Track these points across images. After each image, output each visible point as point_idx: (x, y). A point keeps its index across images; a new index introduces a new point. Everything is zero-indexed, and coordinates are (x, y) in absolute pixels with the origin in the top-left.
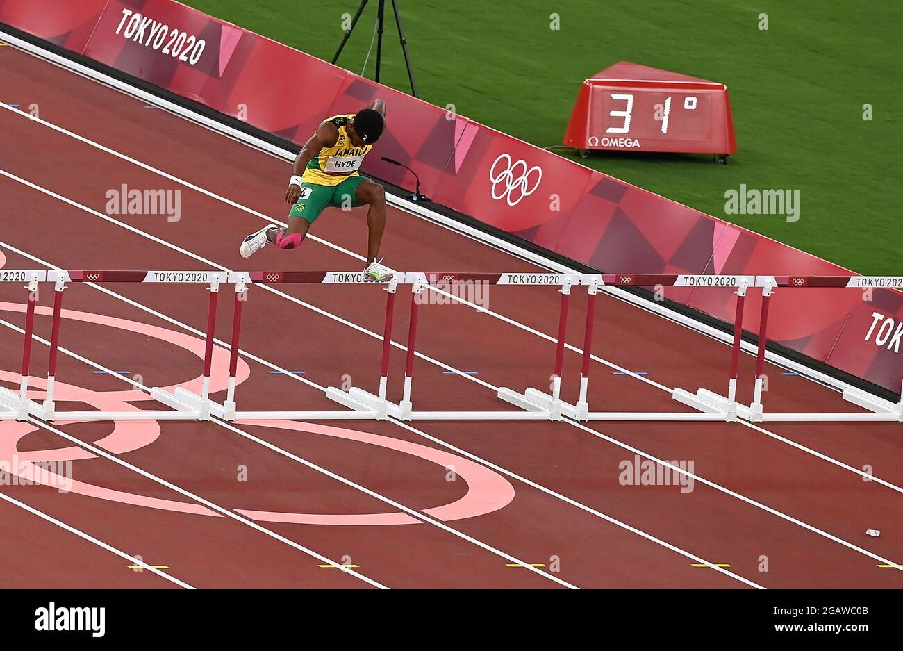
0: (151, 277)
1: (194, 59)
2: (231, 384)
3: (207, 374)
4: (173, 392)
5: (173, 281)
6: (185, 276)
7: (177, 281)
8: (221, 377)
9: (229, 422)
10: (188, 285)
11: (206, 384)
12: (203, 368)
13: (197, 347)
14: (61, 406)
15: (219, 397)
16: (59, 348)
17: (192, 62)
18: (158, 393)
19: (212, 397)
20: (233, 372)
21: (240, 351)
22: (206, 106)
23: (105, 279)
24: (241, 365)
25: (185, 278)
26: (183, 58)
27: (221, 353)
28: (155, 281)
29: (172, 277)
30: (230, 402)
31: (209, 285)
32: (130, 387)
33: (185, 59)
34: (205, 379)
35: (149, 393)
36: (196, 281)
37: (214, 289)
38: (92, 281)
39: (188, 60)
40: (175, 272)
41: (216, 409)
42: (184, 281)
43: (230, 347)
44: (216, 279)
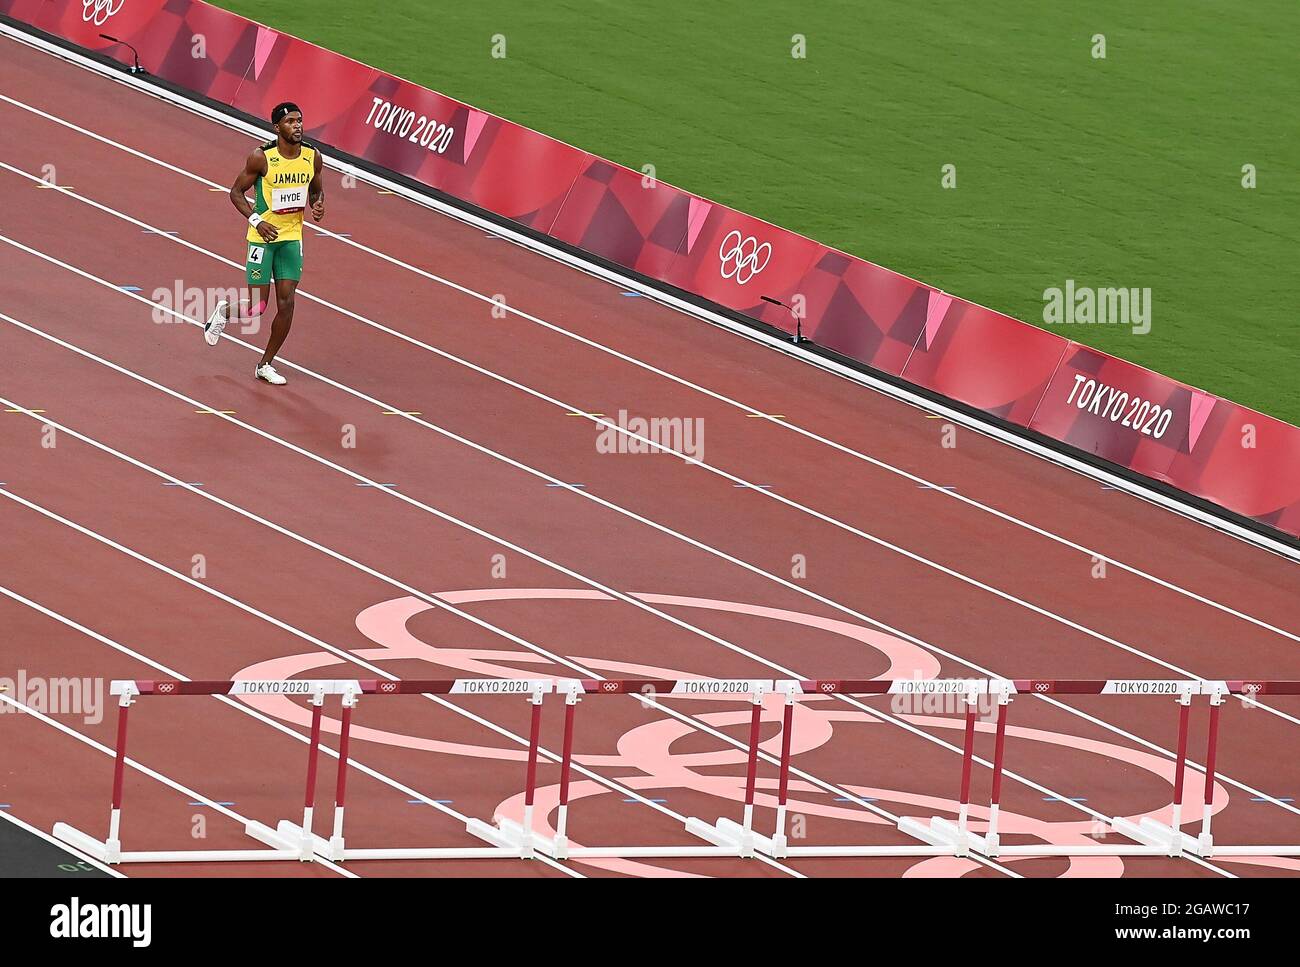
0: (1110, 688)
1: (1159, 432)
2: (1207, 813)
3: (1178, 801)
4: (1138, 823)
5: (1136, 692)
6: (1151, 687)
7: (1141, 692)
8: (1194, 805)
9: (1204, 858)
10: (1153, 697)
11: (1176, 813)
12: (1172, 794)
13: (1166, 770)
14: (1006, 839)
15: (1192, 829)
16: (1004, 771)
17: (1157, 435)
18: (1120, 824)
19: (1185, 828)
20: (1209, 800)
21: (1216, 775)
22: (1171, 486)
23: (1058, 689)
24: (1219, 791)
25: (1151, 688)
26: (1146, 430)
27: (1195, 777)
28: (1114, 692)
29: (1135, 688)
30: (1206, 834)
31: (1179, 697)
32: (1089, 817)
33: (1148, 432)
34: (1176, 808)
35: (1110, 824)
36: (1164, 693)
37: (1185, 701)
38: (1042, 693)
39: (1152, 432)
40: (1139, 682)
41: (1188, 842)
42: (1149, 692)
43: (1204, 769)
44: (1187, 689)
